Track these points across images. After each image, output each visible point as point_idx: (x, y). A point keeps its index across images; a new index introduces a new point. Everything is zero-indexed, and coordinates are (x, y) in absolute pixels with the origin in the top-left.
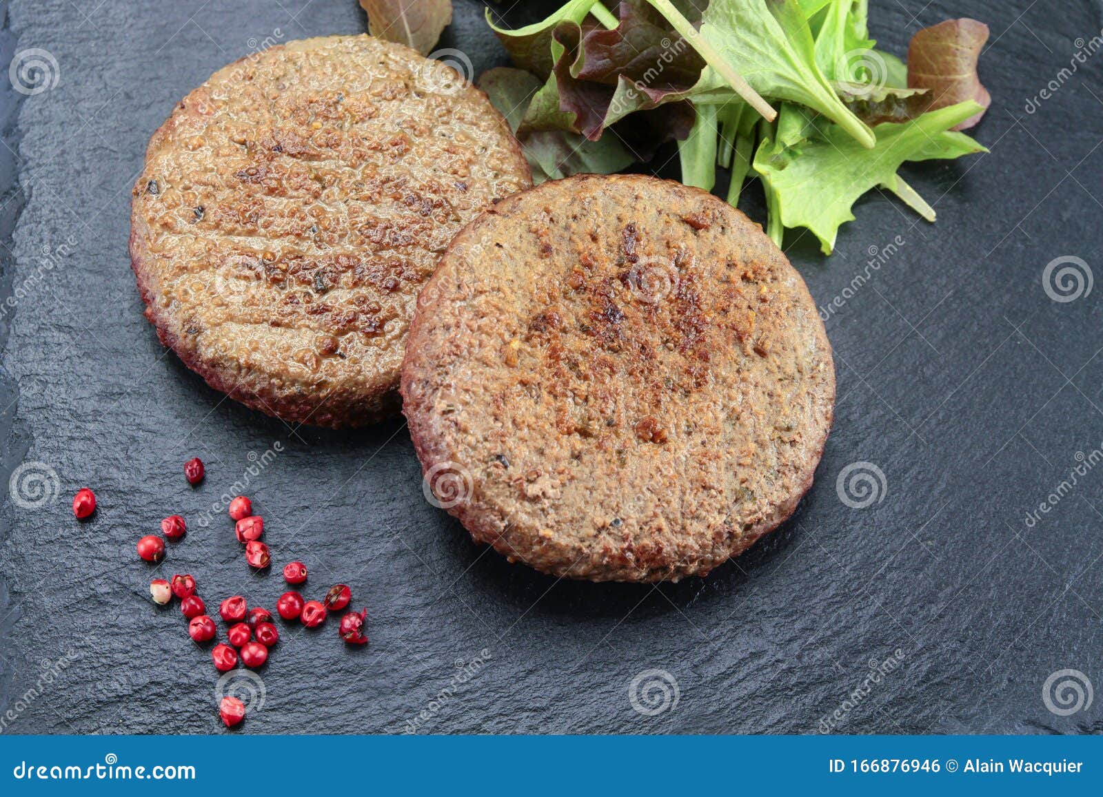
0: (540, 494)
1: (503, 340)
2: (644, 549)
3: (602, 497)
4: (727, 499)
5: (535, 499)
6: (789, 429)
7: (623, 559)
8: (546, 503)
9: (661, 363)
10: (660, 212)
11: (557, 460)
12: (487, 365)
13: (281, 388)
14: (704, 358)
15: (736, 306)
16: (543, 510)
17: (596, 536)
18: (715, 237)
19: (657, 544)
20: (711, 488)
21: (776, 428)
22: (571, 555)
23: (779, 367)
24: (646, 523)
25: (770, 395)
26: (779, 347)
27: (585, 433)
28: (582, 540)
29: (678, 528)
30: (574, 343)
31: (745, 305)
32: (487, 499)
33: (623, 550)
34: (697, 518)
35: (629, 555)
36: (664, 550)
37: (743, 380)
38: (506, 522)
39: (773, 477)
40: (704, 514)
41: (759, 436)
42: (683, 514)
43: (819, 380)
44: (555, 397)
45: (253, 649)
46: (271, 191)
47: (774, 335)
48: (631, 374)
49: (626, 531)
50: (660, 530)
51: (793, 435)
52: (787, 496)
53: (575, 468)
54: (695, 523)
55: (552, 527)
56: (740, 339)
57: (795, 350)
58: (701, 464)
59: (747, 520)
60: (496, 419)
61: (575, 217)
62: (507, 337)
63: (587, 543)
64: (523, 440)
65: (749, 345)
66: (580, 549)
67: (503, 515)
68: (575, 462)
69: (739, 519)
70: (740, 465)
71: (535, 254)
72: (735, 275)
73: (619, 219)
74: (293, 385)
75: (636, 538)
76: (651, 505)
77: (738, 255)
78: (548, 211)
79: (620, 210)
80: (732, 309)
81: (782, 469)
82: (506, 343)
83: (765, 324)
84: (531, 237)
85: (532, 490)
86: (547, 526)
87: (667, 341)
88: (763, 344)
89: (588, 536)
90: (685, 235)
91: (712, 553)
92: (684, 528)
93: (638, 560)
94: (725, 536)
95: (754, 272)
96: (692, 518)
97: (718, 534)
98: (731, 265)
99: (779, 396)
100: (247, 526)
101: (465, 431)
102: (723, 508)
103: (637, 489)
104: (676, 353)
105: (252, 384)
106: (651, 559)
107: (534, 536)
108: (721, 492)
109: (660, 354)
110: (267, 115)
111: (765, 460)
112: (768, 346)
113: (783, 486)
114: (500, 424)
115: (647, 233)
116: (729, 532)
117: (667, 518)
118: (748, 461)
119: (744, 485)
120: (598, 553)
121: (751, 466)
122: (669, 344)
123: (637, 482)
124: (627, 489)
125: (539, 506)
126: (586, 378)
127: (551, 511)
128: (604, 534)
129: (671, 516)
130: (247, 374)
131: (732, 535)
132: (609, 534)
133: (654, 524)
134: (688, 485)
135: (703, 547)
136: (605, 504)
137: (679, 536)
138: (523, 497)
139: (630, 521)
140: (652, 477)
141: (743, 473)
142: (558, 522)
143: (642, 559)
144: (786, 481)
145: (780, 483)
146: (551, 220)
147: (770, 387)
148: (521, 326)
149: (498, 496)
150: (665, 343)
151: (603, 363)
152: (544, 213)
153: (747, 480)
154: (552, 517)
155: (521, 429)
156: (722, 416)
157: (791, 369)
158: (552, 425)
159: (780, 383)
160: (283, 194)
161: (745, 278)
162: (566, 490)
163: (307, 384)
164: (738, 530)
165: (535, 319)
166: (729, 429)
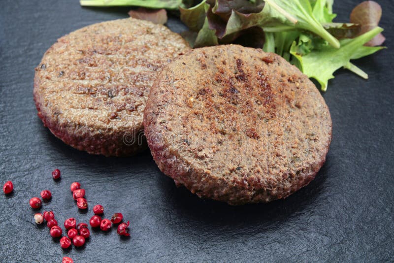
0: (204, 155)
1: (186, 97)
2: (252, 179)
3: (232, 158)
4: (288, 160)
5: (202, 158)
6: (313, 135)
7: (242, 183)
8: (207, 160)
9: (255, 109)
10: (252, 57)
11: (211, 143)
12: (180, 106)
13: (93, 131)
14: (274, 107)
15: (286, 90)
16: (206, 162)
17: (230, 174)
18: (276, 66)
19: (258, 177)
20: (280, 155)
21: (307, 134)
22: (219, 182)
23: (306, 112)
24: (252, 169)
25: (304, 122)
26: (306, 105)
27: (223, 133)
28: (224, 176)
29: (267, 172)
30: (217, 100)
31: (290, 89)
32: (180, 158)
33: (243, 180)
34: (275, 168)
35: (246, 182)
36: (261, 180)
37: (291, 116)
38: (189, 168)
39: (308, 153)
40: (278, 166)
41: (300, 137)
42: (268, 166)
43: (324, 117)
44: (210, 119)
45: (78, 238)
46: (91, 65)
47: (303, 100)
48: (242, 112)
49: (244, 172)
50: (258, 172)
51: (315, 137)
52: (315, 161)
53: (219, 147)
54: (274, 170)
55: (210, 170)
56: (289, 101)
57: (313, 107)
58: (275, 146)
59: (298, 169)
60: (184, 127)
61: (216, 57)
62: (188, 96)
63: (226, 177)
64: (196, 135)
65: (293, 103)
66: (223, 179)
67: (188, 164)
68: (219, 145)
69: (293, 168)
70: (293, 148)
71: (199, 68)
72: (285, 79)
73: (235, 58)
74: (98, 130)
75: (248, 175)
76: (254, 162)
77: (285, 72)
78: (204, 53)
79: (234, 55)
80: (284, 90)
81: (311, 150)
82: (187, 99)
83: (299, 97)
84: (198, 62)
85: (200, 154)
86: (208, 169)
87: (257, 101)
88: (299, 103)
89: (227, 174)
90: (263, 65)
91: (283, 184)
92: (269, 172)
93: (249, 185)
94: (288, 176)
95: (293, 78)
96: (273, 168)
97: (285, 175)
98: (283, 76)
99: (307, 122)
100: (78, 193)
101: (170, 130)
102: (286, 164)
103: (247, 155)
104: (262, 106)
105: (80, 132)
106: (255, 185)
107: (202, 173)
108: (285, 157)
109: (255, 106)
110: (91, 42)
111: (303, 146)
112: (301, 104)
113: (312, 157)
114: (185, 129)
115: (247, 63)
116: (289, 174)
117: (261, 167)
118: (296, 146)
119: (295, 156)
120: (231, 181)
121: (297, 148)
122: (258, 102)
123: (247, 152)
124: (243, 155)
125: (204, 161)
126: (223, 113)
127: (210, 163)
128: (233, 173)
129: (263, 166)
130: (79, 128)
131: (291, 176)
132: (236, 173)
133: (256, 169)
134: (270, 154)
135: (279, 180)
136: (234, 160)
137: (267, 175)
138: (197, 157)
139: (245, 168)
140: (254, 150)
141: (294, 151)
142: (212, 168)
143: (251, 185)
144: (313, 155)
145: (311, 155)
146: (206, 57)
147: (303, 119)
148: (194, 93)
149: (185, 156)
150: (257, 102)
151: (231, 108)
152: (203, 54)
153: (296, 154)
154: (210, 166)
155: (195, 131)
156: (283, 129)
157: (312, 113)
158: (208, 129)
159: (308, 118)
160: (96, 66)
161: (289, 80)
162: (216, 155)
163: (104, 129)
164: (294, 173)
165: (200, 90)
166: (286, 134)
